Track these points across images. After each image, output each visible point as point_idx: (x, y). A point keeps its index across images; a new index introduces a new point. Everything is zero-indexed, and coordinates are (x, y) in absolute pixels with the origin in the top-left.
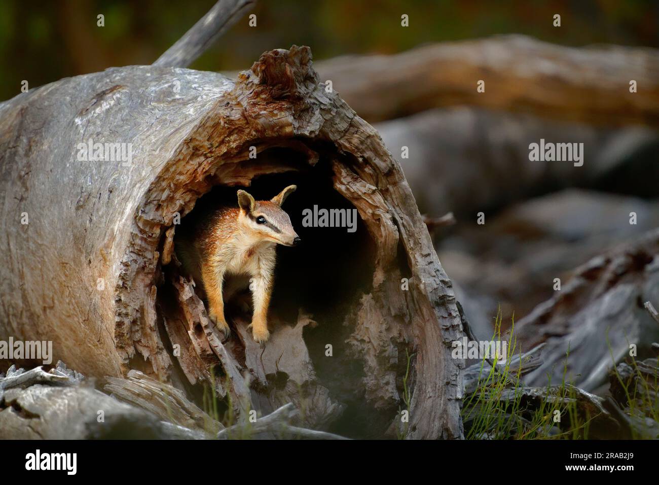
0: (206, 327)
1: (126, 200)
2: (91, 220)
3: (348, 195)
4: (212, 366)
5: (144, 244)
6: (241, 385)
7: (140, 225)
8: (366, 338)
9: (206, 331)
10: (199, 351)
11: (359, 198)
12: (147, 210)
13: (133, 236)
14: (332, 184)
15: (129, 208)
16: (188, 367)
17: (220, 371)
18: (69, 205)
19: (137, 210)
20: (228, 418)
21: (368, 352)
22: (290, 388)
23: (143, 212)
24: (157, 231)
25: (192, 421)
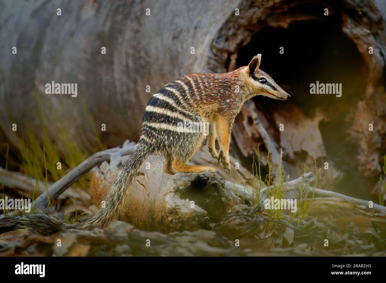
0: (256, 119)
1: (205, 34)
2: (182, 47)
3: (351, 36)
4: (259, 144)
5: (216, 64)
6: (277, 158)
7: (215, 51)
8: (360, 130)
9: (255, 122)
10: (250, 135)
11: (358, 38)
12: (219, 41)
13: (210, 58)
14: (340, 28)
15: (208, 40)
16: (243, 144)
17: (263, 149)
18: (168, 36)
19: (213, 41)
20: (268, 179)
21: (362, 139)
22: (309, 161)
23: (217, 43)
24: (225, 56)
25: (244, 181)
